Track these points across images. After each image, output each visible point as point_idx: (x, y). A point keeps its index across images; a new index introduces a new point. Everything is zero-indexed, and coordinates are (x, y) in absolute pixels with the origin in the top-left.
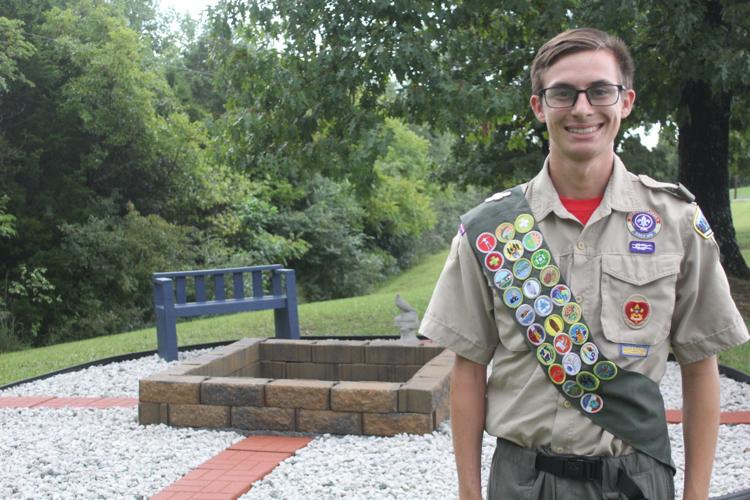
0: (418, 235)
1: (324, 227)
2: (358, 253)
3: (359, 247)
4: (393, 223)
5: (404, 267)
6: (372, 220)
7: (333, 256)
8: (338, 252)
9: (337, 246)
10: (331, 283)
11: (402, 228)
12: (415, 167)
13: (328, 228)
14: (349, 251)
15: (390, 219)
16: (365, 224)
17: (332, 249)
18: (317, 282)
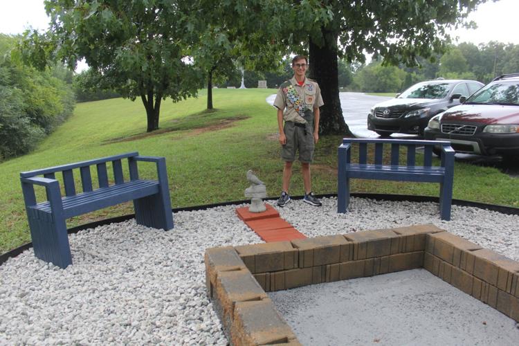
0: (56, 116)
1: (7, 113)
2: (28, 128)
3: (28, 124)
4: (42, 110)
5: (48, 133)
6: (30, 109)
7: (14, 130)
8: (16, 127)
9: (15, 124)
10: (14, 144)
11: (47, 113)
12: (46, 81)
13: (9, 114)
14: (23, 126)
15: (40, 108)
16: (26, 111)
17: (14, 126)
18: (6, 145)
